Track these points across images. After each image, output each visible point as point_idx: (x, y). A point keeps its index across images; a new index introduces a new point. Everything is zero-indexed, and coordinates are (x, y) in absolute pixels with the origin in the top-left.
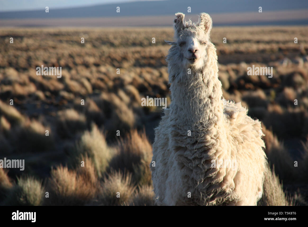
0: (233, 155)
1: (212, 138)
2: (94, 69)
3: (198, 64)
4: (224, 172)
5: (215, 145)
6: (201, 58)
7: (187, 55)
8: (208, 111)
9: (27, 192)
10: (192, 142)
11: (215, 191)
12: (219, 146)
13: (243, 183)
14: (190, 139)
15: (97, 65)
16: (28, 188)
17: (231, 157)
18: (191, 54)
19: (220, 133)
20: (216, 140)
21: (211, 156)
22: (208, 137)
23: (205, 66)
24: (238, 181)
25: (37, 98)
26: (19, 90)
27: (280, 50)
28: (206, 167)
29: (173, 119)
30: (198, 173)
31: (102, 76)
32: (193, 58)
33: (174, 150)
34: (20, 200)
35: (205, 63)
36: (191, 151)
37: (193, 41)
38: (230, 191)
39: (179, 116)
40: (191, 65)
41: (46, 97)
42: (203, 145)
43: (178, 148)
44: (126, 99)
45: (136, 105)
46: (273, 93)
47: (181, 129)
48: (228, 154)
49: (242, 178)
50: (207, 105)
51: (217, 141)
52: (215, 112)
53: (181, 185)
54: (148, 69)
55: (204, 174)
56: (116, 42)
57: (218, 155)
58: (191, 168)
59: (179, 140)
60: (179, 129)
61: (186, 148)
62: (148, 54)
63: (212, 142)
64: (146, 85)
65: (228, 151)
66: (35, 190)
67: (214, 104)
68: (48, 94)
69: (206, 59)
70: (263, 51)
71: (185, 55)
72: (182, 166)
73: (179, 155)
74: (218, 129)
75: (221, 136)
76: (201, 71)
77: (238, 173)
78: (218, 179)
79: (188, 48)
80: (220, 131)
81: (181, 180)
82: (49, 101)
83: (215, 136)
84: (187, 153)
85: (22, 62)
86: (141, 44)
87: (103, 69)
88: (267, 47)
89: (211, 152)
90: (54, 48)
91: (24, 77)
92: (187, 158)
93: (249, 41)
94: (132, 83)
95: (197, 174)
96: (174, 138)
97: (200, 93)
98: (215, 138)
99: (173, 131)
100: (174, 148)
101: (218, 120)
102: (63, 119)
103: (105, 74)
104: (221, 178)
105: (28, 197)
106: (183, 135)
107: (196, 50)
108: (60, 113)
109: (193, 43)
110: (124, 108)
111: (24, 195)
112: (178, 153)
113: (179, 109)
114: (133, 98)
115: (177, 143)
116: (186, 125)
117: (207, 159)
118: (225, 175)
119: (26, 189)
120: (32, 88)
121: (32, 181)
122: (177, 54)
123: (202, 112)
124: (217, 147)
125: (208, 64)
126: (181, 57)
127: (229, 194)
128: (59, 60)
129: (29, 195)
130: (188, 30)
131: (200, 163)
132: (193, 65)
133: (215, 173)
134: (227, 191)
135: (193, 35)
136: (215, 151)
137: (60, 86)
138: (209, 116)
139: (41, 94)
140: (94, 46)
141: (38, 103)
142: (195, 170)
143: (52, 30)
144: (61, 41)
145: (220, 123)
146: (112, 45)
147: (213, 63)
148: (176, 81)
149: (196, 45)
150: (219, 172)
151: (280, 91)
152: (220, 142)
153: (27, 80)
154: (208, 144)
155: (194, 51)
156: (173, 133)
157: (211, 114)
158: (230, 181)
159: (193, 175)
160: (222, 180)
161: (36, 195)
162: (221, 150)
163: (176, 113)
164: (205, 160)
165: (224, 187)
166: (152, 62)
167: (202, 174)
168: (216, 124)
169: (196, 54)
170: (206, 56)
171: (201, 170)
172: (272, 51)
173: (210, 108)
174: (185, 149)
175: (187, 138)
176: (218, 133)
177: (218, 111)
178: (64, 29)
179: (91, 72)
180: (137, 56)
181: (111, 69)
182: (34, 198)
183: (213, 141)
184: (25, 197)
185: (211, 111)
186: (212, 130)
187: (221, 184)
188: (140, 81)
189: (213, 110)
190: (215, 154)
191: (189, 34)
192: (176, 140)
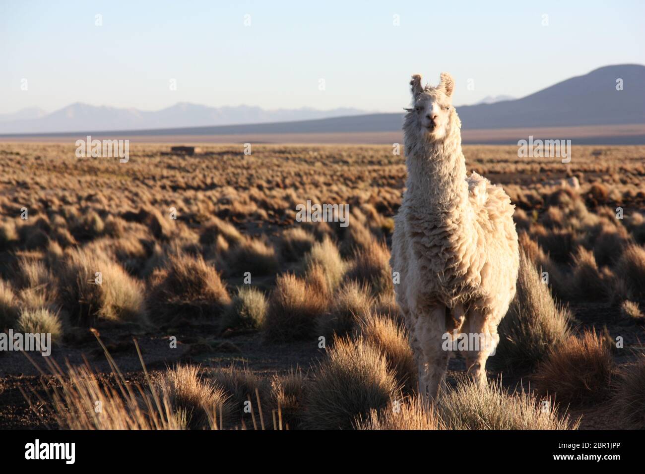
0: (480, 245)
1: (453, 222)
2: (325, 188)
3: (438, 133)
4: (467, 263)
5: (457, 231)
6: (441, 125)
7: (425, 122)
8: (449, 190)
9: (249, 305)
10: (430, 227)
11: (458, 285)
12: (462, 232)
13: (492, 277)
14: (428, 223)
15: (328, 185)
16: (250, 300)
17: (477, 246)
18: (430, 121)
19: (463, 218)
20: (458, 224)
21: (452, 243)
22: (449, 221)
23: (447, 136)
24: (485, 275)
25: (259, 217)
26: (239, 208)
27: (542, 170)
28: (448, 256)
29: (408, 200)
30: (437, 263)
31: (335, 195)
32: (432, 125)
33: (410, 236)
34: (240, 313)
35: (447, 132)
36: (428, 237)
37: (432, 106)
38: (477, 286)
39: (415, 196)
40: (430, 134)
41: (269, 215)
42: (443, 230)
43: (415, 234)
44: (362, 217)
45: (374, 224)
46: (535, 213)
47: (417, 212)
48: (473, 242)
49: (490, 271)
50: (448, 184)
51: (460, 226)
52: (457, 192)
53: (419, 278)
54: (387, 188)
55: (445, 265)
56: (350, 160)
57: (460, 243)
58: (429, 257)
59: (415, 225)
60: (415, 211)
61: (423, 233)
62: (387, 173)
63: (453, 226)
64: (386, 203)
65: (473, 239)
66: (258, 302)
67: (456, 182)
68: (272, 213)
69: (448, 128)
70: (523, 172)
71: (423, 123)
72: (419, 255)
73: (415, 242)
74: (461, 213)
75: (464, 221)
76: (442, 141)
77: (486, 264)
78: (461, 271)
79: (426, 114)
80: (464, 214)
81: (418, 272)
82: (272, 221)
83: (457, 220)
84: (424, 239)
85: (242, 181)
86: (379, 163)
87: (335, 188)
88: (528, 167)
89: (452, 239)
90: (278, 166)
91: (245, 195)
92: (424, 245)
93: (506, 161)
94: (368, 202)
95: (436, 265)
96: (410, 222)
97: (440, 168)
98: (457, 223)
99: (408, 214)
100: (410, 234)
101: (460, 202)
102: (288, 239)
103: (337, 193)
104: (465, 270)
105: (249, 311)
106: (420, 218)
107: (435, 116)
108: (285, 232)
109: (432, 108)
110: (360, 226)
111: (245, 308)
112: (415, 239)
113: (415, 188)
114: (370, 216)
115: (413, 228)
116: (423, 207)
117: (447, 247)
118: (468, 265)
119: (247, 302)
120: (253, 207)
121: (254, 292)
122: (413, 123)
123: (442, 191)
124: (459, 233)
125: (451, 133)
126: (419, 125)
127: (475, 289)
128: (284, 178)
129: (251, 309)
130: (427, 93)
131: (440, 252)
132: (433, 134)
133: (456, 264)
134: (473, 285)
135: (432, 98)
136: (457, 238)
137: (286, 205)
138: (450, 197)
139: (263, 212)
140: (324, 164)
141: (261, 222)
142: (433, 260)
143: (277, 146)
144: (287, 159)
145: (462, 206)
146: (346, 163)
147: (456, 131)
148: (412, 153)
149: (436, 110)
150: (461, 263)
151: (543, 211)
152: (463, 228)
153: (248, 200)
154: (448, 229)
155: (433, 117)
156: (409, 216)
157: (453, 194)
158: (476, 273)
159: (432, 266)
160: (466, 272)
161: (259, 309)
162: (464, 237)
163: (411, 192)
164: (445, 248)
165: (469, 280)
166: (393, 182)
167: (442, 264)
168: (457, 206)
169: (435, 121)
170: (448, 124)
171: (441, 259)
172: (533, 171)
173: (451, 187)
174: (422, 235)
175: (424, 222)
176: (460, 217)
177: (461, 191)
178: (290, 146)
179: (321, 192)
180: (374, 175)
181: (344, 188)
182: (256, 312)
183: (455, 226)
184: (247, 310)
185: (452, 190)
186: (454, 213)
187: (465, 277)
188: (379, 199)
189: (455, 189)
190: (457, 241)
191: (428, 97)
192: (411, 224)
